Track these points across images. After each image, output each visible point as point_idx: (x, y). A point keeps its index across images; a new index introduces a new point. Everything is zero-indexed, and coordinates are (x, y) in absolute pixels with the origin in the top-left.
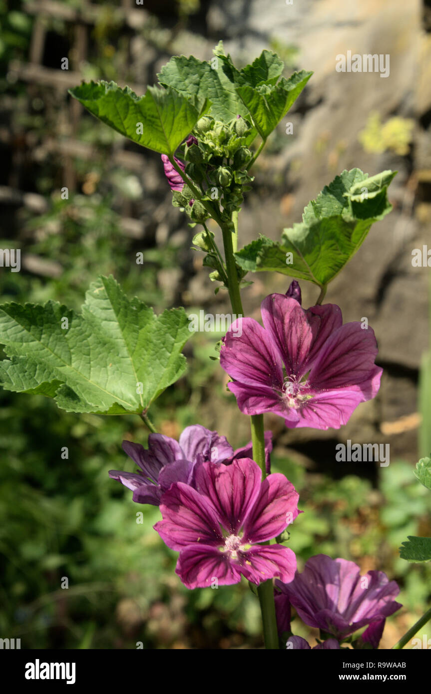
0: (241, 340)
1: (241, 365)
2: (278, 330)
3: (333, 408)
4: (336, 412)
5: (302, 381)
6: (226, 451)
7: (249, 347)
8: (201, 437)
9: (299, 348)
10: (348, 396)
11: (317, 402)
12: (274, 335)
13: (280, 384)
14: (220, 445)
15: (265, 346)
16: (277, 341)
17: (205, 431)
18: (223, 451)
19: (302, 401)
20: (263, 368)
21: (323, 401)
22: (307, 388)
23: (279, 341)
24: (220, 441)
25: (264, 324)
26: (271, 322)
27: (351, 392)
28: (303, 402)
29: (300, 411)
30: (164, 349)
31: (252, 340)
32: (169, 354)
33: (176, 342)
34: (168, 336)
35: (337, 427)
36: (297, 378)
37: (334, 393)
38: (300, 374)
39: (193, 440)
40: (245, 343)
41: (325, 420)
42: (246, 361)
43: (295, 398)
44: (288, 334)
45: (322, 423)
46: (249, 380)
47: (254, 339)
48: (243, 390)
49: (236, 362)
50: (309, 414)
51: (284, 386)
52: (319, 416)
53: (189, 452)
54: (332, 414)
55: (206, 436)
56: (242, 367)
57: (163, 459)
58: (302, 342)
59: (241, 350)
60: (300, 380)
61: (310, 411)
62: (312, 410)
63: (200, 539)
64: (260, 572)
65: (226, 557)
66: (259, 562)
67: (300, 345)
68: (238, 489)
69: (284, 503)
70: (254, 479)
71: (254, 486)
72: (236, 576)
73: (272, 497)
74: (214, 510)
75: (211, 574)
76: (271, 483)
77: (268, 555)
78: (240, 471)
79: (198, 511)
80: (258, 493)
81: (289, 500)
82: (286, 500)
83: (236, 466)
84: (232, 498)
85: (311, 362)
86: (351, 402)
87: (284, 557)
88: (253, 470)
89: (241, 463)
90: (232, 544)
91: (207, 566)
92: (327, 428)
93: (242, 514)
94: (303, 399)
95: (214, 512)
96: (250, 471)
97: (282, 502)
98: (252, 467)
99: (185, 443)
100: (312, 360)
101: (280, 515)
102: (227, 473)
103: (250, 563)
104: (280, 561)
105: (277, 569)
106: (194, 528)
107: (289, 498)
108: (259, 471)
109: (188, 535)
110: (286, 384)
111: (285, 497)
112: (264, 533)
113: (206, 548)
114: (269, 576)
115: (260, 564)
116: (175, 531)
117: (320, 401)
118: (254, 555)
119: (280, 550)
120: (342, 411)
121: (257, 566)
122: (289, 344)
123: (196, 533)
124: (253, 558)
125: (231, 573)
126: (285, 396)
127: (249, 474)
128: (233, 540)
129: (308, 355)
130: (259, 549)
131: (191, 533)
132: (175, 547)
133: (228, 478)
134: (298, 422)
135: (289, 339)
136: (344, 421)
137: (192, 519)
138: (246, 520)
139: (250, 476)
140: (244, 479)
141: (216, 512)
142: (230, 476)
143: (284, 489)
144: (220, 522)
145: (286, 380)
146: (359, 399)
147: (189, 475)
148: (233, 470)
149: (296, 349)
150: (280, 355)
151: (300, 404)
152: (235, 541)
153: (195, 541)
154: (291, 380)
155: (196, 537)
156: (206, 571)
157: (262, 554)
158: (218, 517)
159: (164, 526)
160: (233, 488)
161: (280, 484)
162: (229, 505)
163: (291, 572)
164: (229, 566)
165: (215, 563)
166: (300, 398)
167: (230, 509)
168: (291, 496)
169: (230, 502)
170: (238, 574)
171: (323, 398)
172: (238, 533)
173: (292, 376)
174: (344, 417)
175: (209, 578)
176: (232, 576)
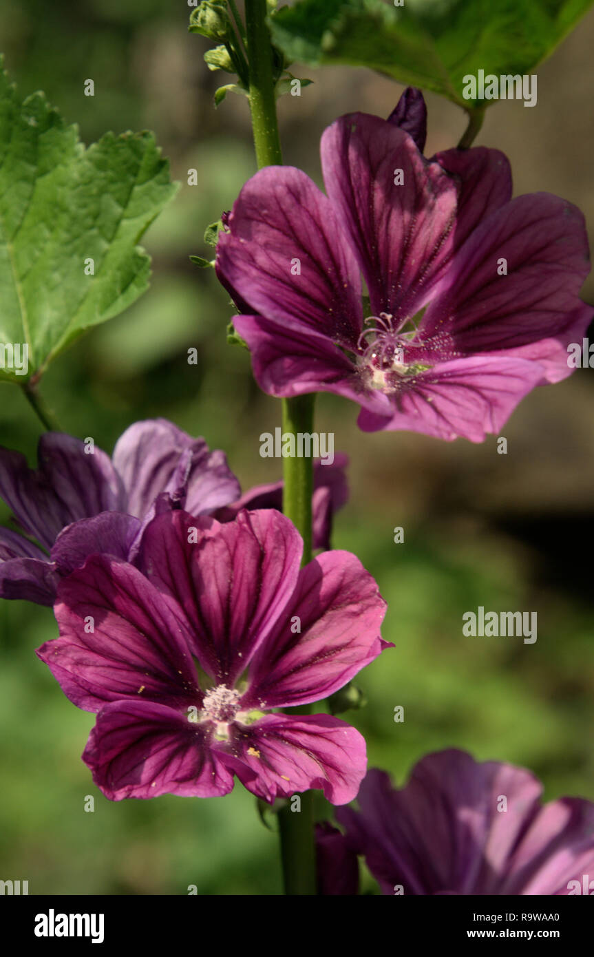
0: (270, 221)
1: (265, 280)
2: (357, 204)
3: (472, 394)
4: (478, 405)
5: (405, 329)
6: (220, 490)
7: (286, 239)
8: (166, 450)
9: (406, 249)
10: (511, 369)
11: (436, 381)
12: (349, 214)
13: (352, 332)
14: (208, 475)
15: (325, 240)
16: (355, 231)
17: (176, 437)
18: (215, 489)
19: (402, 378)
20: (315, 293)
21: (451, 380)
22: (416, 346)
23: (359, 230)
24: (211, 463)
25: (327, 187)
26: (345, 184)
27: (520, 360)
28: (405, 381)
29: (396, 399)
30: (95, 232)
31: (297, 222)
32: (104, 245)
33: (128, 218)
34: (108, 199)
35: (477, 439)
36: (395, 323)
37: (477, 361)
38: (404, 314)
39: (145, 457)
40: (279, 229)
41: (451, 421)
42: (277, 272)
43: (388, 371)
44: (382, 214)
45: (442, 425)
46: (284, 314)
47: (300, 221)
48: (265, 335)
49: (254, 272)
50: (416, 407)
51: (363, 340)
52: (439, 413)
53: (134, 484)
54: (467, 409)
55: (179, 450)
56: (268, 284)
57: (70, 497)
58: (413, 235)
59: (266, 246)
60: (400, 327)
61: (418, 401)
62: (424, 397)
63: (144, 690)
64: (279, 775)
65: (202, 734)
66: (279, 753)
67: (407, 244)
68: (245, 581)
69: (350, 621)
70: (285, 561)
71: (283, 575)
72: (222, 780)
73: (323, 604)
74: (182, 623)
75: (165, 769)
76: (324, 570)
77: (302, 738)
78: (252, 538)
79: (145, 624)
80: (290, 592)
81: (362, 616)
82: (356, 615)
83: (245, 525)
84: (227, 601)
85: (431, 287)
86: (515, 385)
87: (338, 746)
88: (283, 538)
89: (257, 521)
90: (219, 707)
91: (156, 752)
92: (454, 436)
93: (247, 639)
94: (405, 371)
95: (184, 629)
96: (277, 540)
97: (345, 619)
98: (281, 531)
99: (127, 460)
100: (434, 280)
101: (338, 649)
102: (222, 541)
103: (257, 754)
104: (327, 754)
105: (318, 771)
106: (133, 663)
107: (362, 611)
108: (298, 543)
109: (116, 678)
110: (369, 334)
111: (354, 608)
112: (297, 686)
113: (157, 711)
114: (299, 787)
115: (280, 758)
116: (88, 665)
117: (445, 377)
118: (269, 737)
119: (332, 730)
120: (492, 404)
121: (274, 762)
122: (382, 239)
123: (135, 675)
124: (266, 742)
125: (211, 772)
126: (364, 362)
127: (275, 548)
128: (224, 697)
129: (425, 269)
130: (282, 723)
131: (124, 673)
132: (87, 701)
133: (222, 551)
134: (389, 419)
135: (384, 226)
136: (493, 426)
137: (129, 643)
138: (256, 652)
139: (276, 552)
140: (261, 557)
141: (188, 630)
142: (228, 547)
143: (355, 588)
144: (196, 654)
145: (369, 324)
146: (534, 378)
147: (132, 544)
148: (237, 534)
149: (397, 253)
150: (359, 264)
151: (398, 384)
152: (227, 700)
153: (132, 692)
154: (379, 326)
155: (136, 684)
156: (153, 764)
157: (287, 734)
158: (191, 642)
159: (63, 652)
160: (233, 577)
161: (344, 575)
162: (219, 615)
163: (353, 782)
164: (207, 756)
165: (175, 746)
166: (400, 369)
167: (220, 625)
168: (369, 606)
169: (222, 608)
170: (229, 775)
171: (452, 372)
172: (235, 682)
173: (384, 316)
174: (495, 415)
175: (159, 780)
176: (214, 780)
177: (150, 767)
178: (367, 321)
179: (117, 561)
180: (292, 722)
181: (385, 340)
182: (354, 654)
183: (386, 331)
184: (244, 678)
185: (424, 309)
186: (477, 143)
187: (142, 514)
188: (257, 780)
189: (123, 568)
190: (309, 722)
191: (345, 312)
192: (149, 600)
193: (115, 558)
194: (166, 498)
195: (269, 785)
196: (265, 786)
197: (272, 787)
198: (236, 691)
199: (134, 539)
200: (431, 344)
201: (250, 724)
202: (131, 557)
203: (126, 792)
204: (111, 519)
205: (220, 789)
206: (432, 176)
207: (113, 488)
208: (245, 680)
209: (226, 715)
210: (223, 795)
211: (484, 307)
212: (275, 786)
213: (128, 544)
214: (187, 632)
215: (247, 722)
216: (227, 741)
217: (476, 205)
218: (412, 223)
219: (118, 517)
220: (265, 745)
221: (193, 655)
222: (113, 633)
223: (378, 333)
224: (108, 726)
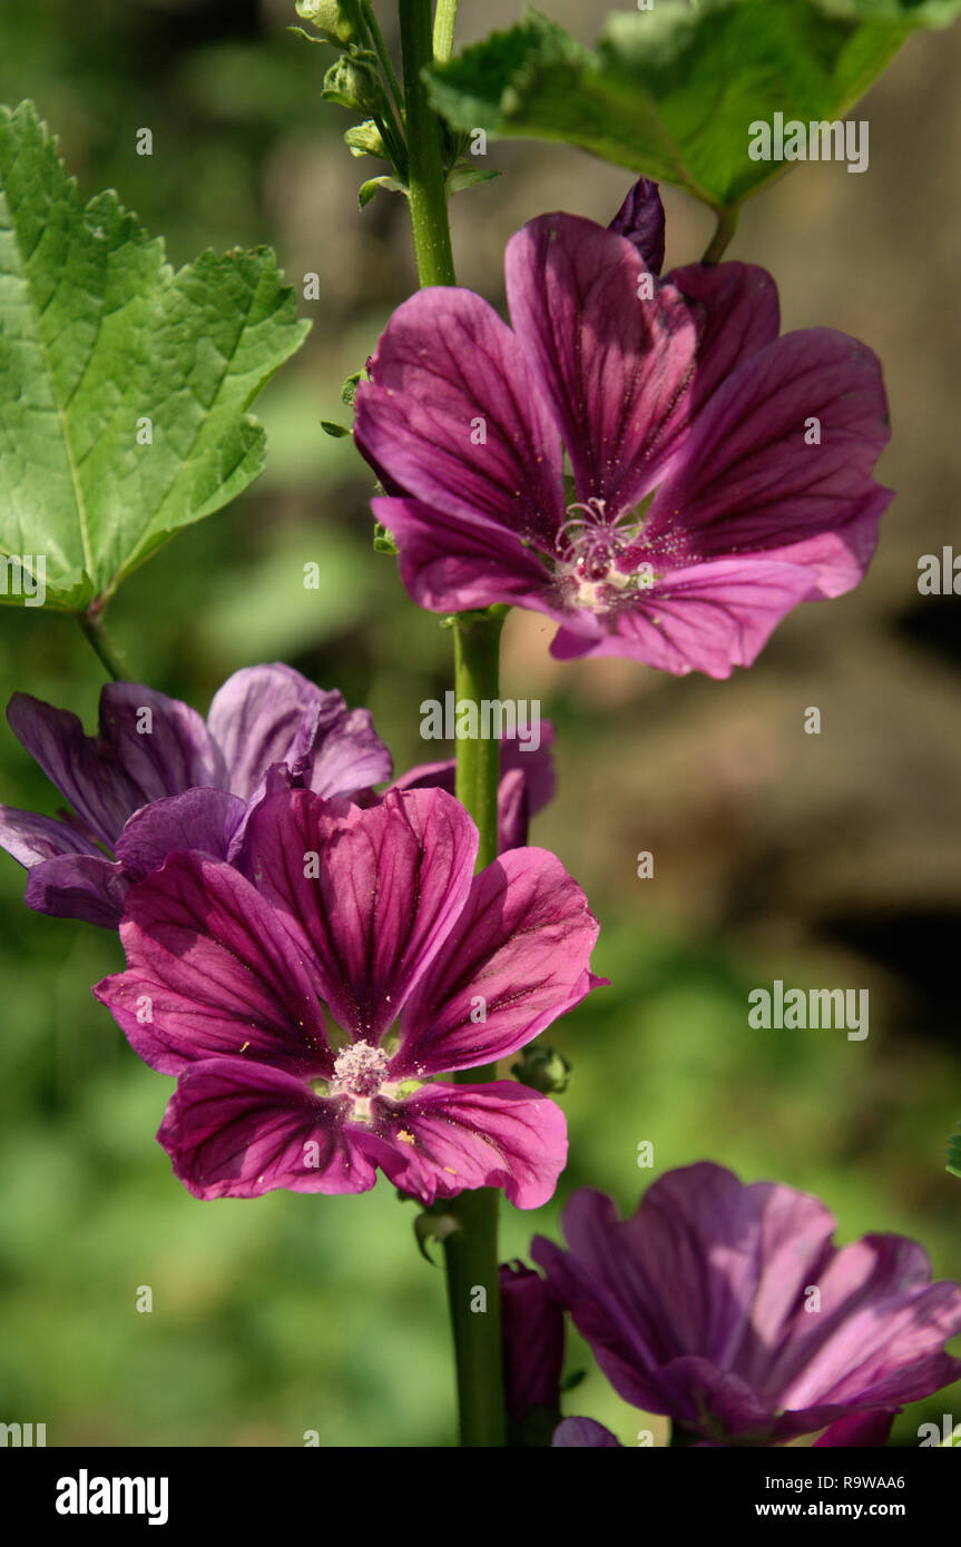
0: (430, 365)
1: (422, 449)
2: (557, 342)
3: (716, 612)
4: (725, 628)
5: (624, 523)
6: (362, 765)
7: (453, 391)
8: (284, 708)
9: (627, 409)
10: (771, 576)
12: (545, 358)
13: (547, 524)
14: (345, 743)
15: (510, 394)
16: (553, 380)
17: (300, 690)
18: (354, 763)
19: (620, 593)
20: (496, 468)
21: (688, 594)
22: (641, 546)
23: (560, 379)
24: (350, 727)
25: (514, 317)
26: (539, 313)
27: (784, 565)
28: (624, 596)
29: (609, 619)
30: (186, 392)
31: (469, 367)
32: (199, 413)
33: (234, 373)
34: (205, 346)
35: (719, 673)
36: (610, 516)
37: (726, 567)
38: (623, 500)
39: (256, 718)
40: (444, 378)
41: (684, 650)
42: (442, 438)
43: (599, 584)
44: (593, 359)
45: (672, 654)
46: (447, 496)
47: (474, 365)
48: (419, 525)
49: (407, 437)
50: (635, 629)
51: (564, 535)
52: (668, 639)
53: (238, 759)
54: (709, 633)
55: (303, 708)
56: (426, 455)
57: (145, 777)
58: (637, 388)
59: (426, 401)
60: (618, 519)
61: (640, 623)
62: (648, 618)
63: (248, 1047)
64: (442, 1167)
65: (332, 1113)
66: (441, 1137)
67: (629, 401)
68: (396, 891)
69: (545, 950)
70: (453, 862)
71: (450, 882)
72: (360, 1174)
73: (509, 925)
74: (305, 952)
75: (277, 1160)
76: (510, 876)
77: (475, 1116)
78: (407, 830)
79: (251, 953)
80: (460, 907)
81: (564, 942)
82: (555, 940)
83: (396, 811)
84: (369, 921)
85: (661, 462)
86: (777, 598)
87: (528, 1126)
88: (451, 828)
89: (414, 804)
90: (357, 1072)
91: (263, 1136)
92: (686, 669)
93: (399, 976)
94: (624, 584)
95: (307, 961)
96: (441, 832)
97: (540, 947)
98: (447, 817)
99: (229, 723)
100: (666, 453)
101: (530, 989)
102: (364, 834)
103: (410, 1139)
104: (511, 1137)
105: (498, 1162)
106: (233, 1009)
107: (564, 935)
108: (472, 836)
109: (208, 1029)
110: (572, 528)
111: (552, 931)
112: (469, 1043)
113: (267, 1076)
114: (469, 1182)
115: (443, 1144)
116: (168, 1011)
117: (679, 591)
118: (428, 1116)
119: (518, 1103)
120: (742, 624)
121: (435, 1150)
122: (592, 392)
123: (236, 1026)
124: (423, 1122)
125: (343, 1163)
126: (567, 570)
127: (438, 844)
128: (363, 1057)
129: (654, 437)
130: (447, 1096)
131: (220, 1023)
132: (164, 1060)
133: (363, 849)
134: (595, 642)
135: (596, 375)
136: (743, 655)
137: (227, 979)
138: (411, 994)
139: (440, 849)
140: (419, 857)
141: (313, 962)
142: (372, 844)
143: (553, 902)
144: (325, 998)
145: (573, 514)
146: (802, 588)
147: (231, 837)
148: (384, 824)
149: (615, 413)
150: (559, 428)
151: (614, 601)
152: (368, 1062)
153: (232, 1051)
154: (587, 516)
155: (237, 1039)
156: (261, 1151)
157: (454, 1110)
158: (317, 979)
159: (131, 991)
160: (378, 887)
161: (538, 882)
162: (358, 940)
163: (547, 1177)
164: (339, 1143)
165: (293, 1127)
166: (617, 580)
167: (360, 955)
168: (573, 928)
169: (362, 930)
170: (369, 1166)
171: (689, 582)
172: (381, 1039)
173: (593, 503)
174: (746, 640)
175: (269, 1173)
176: (348, 1173)
177: (255, 1156)
178: (571, 510)
179: (211, 861)
180: (461, 1094)
181: (595, 537)
182: (552, 997)
183: (596, 524)
184: (392, 1034)
185: (652, 494)
186: (730, 254)
187: (247, 794)
188: (408, 1170)
189: (219, 870)
190: (485, 1093)
191: (539, 497)
192: (257, 918)
193: (208, 856)
194: (282, 771)
195: (425, 1178)
196: (420, 1178)
197: (430, 1181)
198: (381, 1051)
199: (237, 829)
200: (662, 545)
201: (401, 1100)
202: (231, 854)
203: (221, 1188)
204: (203, 797)
205: (355, 1184)
206: (664, 304)
207: (208, 764)
208: (397, 1037)
209: (367, 1085)
210: (359, 1192)
211: (736, 492)
212: (434, 1179)
213: (227, 837)
214: (311, 966)
215: (397, 1097)
216: (369, 1122)
217: (727, 347)
218: (637, 370)
219: (212, 797)
220: (422, 1126)
221: (320, 999)
222: (205, 967)
223: (586, 527)
224: (195, 1095)
